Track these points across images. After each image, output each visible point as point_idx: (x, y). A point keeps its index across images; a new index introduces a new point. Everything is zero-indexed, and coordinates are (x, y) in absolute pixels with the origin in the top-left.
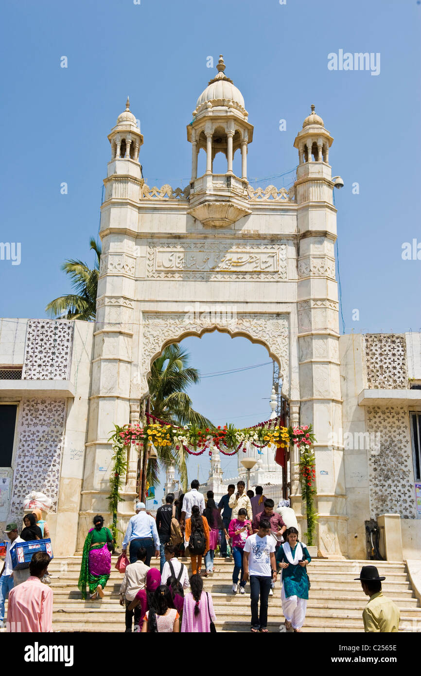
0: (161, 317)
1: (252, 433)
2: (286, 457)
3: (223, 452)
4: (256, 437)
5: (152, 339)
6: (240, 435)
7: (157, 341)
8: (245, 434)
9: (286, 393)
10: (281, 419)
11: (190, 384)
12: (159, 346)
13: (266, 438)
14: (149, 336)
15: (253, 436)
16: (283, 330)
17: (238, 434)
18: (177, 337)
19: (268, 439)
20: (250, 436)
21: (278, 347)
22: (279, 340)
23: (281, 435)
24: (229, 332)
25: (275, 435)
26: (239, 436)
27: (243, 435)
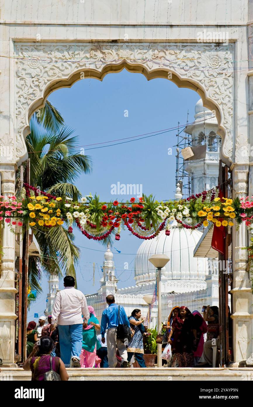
0: (42, 47)
1: (180, 207)
2: (227, 241)
3: (137, 235)
4: (186, 212)
5: (29, 80)
6: (164, 210)
7: (37, 83)
8: (171, 208)
9: (227, 154)
10: (220, 191)
11: (78, 174)
12: (41, 90)
13: (201, 214)
14: (24, 76)
15: (182, 211)
16: (226, 66)
17: (160, 208)
18: (67, 77)
19: (204, 214)
20: (178, 211)
21: (217, 90)
22: (220, 80)
23: (224, 209)
24: (143, 70)
25: (214, 210)
26: (162, 211)
27: (168, 209)
